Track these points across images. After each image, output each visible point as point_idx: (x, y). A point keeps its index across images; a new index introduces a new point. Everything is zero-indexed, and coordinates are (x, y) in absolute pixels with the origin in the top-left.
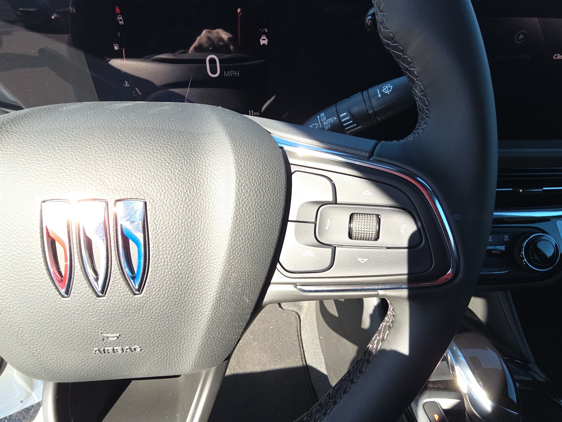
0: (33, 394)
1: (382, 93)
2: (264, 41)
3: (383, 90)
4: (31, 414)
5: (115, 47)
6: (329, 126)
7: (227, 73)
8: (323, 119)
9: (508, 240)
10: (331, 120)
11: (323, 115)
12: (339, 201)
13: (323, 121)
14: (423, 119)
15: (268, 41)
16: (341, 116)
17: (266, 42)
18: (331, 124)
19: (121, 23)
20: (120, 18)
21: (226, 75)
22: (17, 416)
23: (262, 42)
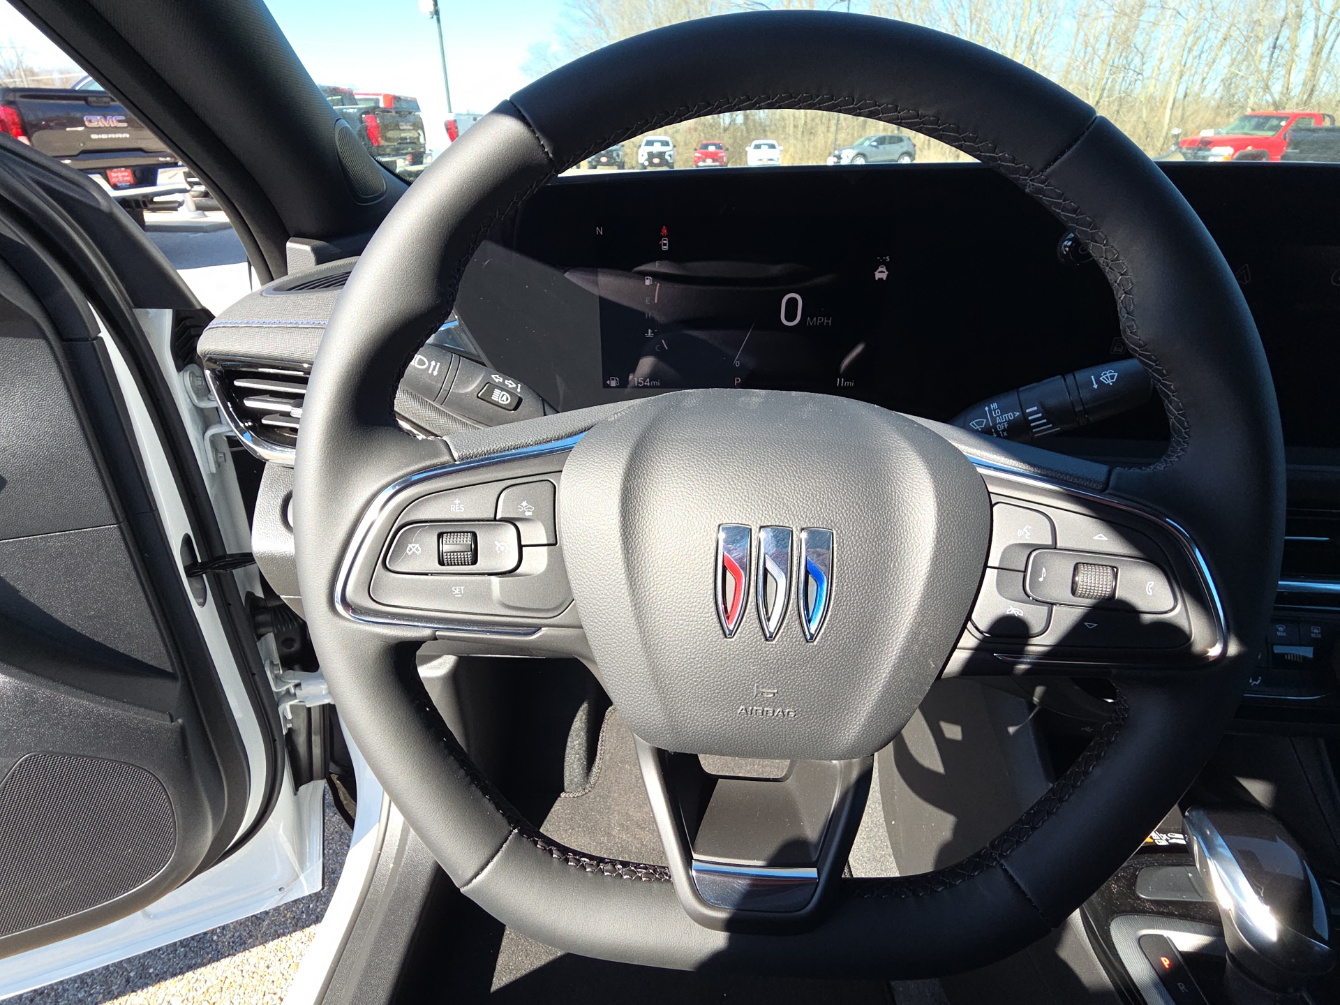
0: (302, 878)
1: (1098, 381)
2: (881, 274)
3: (1101, 379)
4: (264, 929)
5: (646, 281)
6: (1006, 426)
7: (812, 320)
8: (995, 414)
9: (1320, 636)
10: (1010, 416)
11: (994, 406)
12: (1059, 545)
13: (996, 417)
14: (1179, 443)
15: (888, 275)
16: (1028, 411)
17: (884, 276)
18: (1009, 422)
19: (666, 248)
20: (665, 242)
21: (809, 323)
22: (237, 931)
23: (878, 276)
